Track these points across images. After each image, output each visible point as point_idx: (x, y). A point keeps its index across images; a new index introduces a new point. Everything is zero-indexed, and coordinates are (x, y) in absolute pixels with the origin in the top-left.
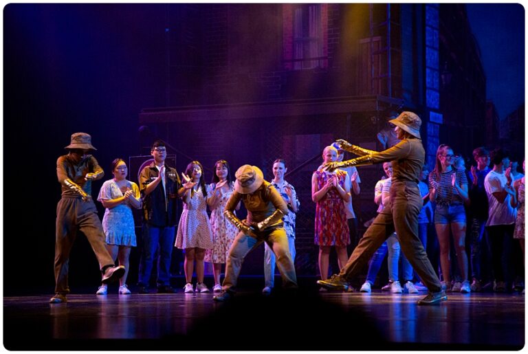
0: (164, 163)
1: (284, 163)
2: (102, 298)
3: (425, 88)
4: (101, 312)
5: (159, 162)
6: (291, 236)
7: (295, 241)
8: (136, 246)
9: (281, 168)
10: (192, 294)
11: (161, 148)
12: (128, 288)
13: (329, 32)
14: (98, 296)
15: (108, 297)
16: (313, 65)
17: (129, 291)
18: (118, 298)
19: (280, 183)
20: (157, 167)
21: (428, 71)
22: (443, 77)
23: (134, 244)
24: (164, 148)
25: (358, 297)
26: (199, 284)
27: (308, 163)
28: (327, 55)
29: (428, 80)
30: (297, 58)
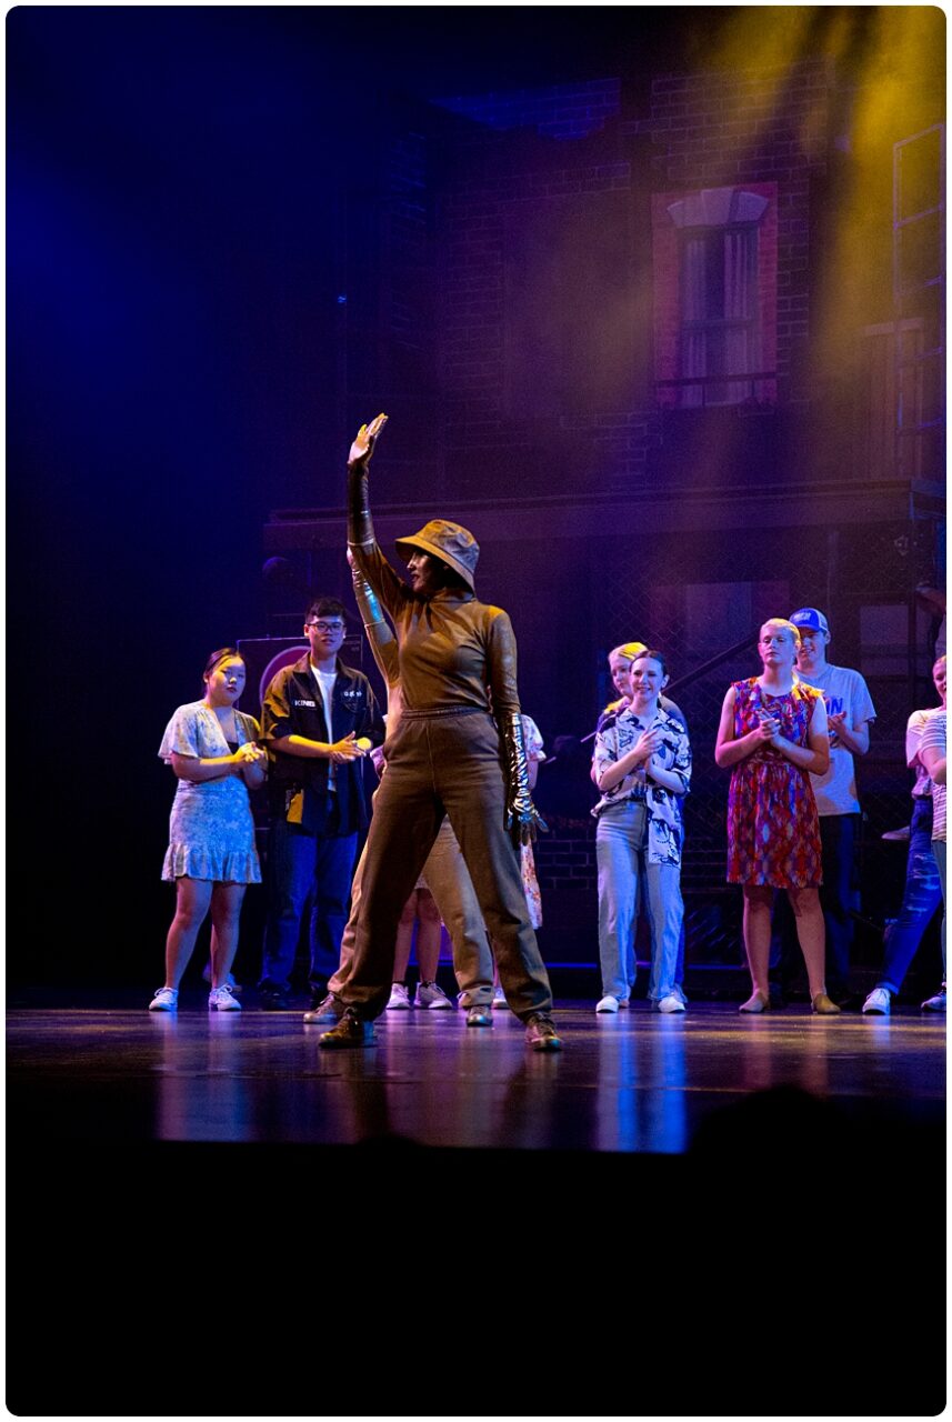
0: (334, 659)
1: (662, 661)
2: (165, 1022)
4: (161, 1061)
5: (321, 658)
6: (671, 859)
7: (683, 872)
8: (260, 881)
9: (651, 674)
10: (405, 1013)
11: (329, 620)
12: (234, 994)
13: (781, 304)
14: (157, 1016)
15: (181, 1020)
16: (735, 394)
17: (235, 1003)
18: (207, 1022)
19: (647, 715)
20: (316, 671)
23: (255, 877)
24: (339, 620)
25: (858, 1027)
26: (425, 985)
27: (722, 660)
28: (773, 369)
30: (690, 375)
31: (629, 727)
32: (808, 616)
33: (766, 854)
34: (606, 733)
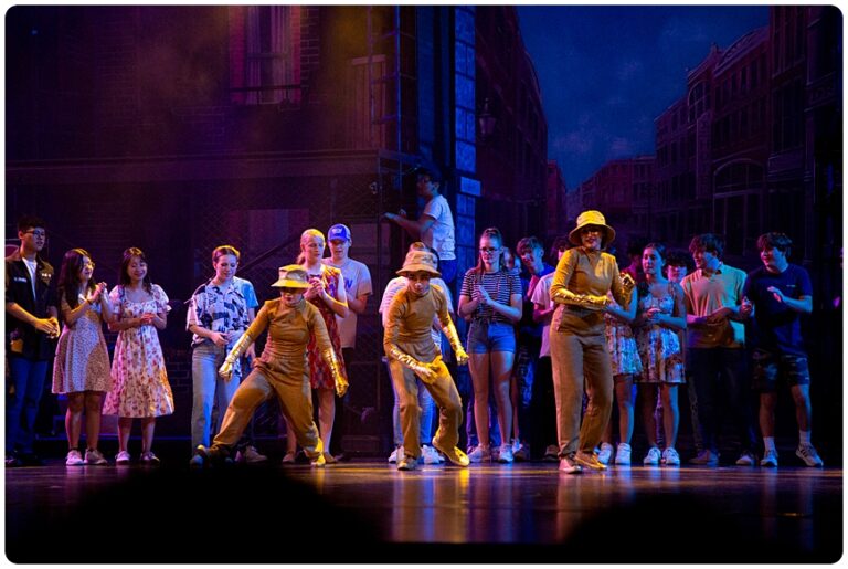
0: (35, 255)
3: (453, 139)
13: (303, 45)
16: (278, 97)
20: (25, 260)
21: (458, 112)
22: (482, 122)
26: (91, 450)
28: (299, 83)
29: (458, 126)
30: (251, 85)
31: (213, 292)
32: (340, 230)
33: (320, 369)
34: (198, 296)
